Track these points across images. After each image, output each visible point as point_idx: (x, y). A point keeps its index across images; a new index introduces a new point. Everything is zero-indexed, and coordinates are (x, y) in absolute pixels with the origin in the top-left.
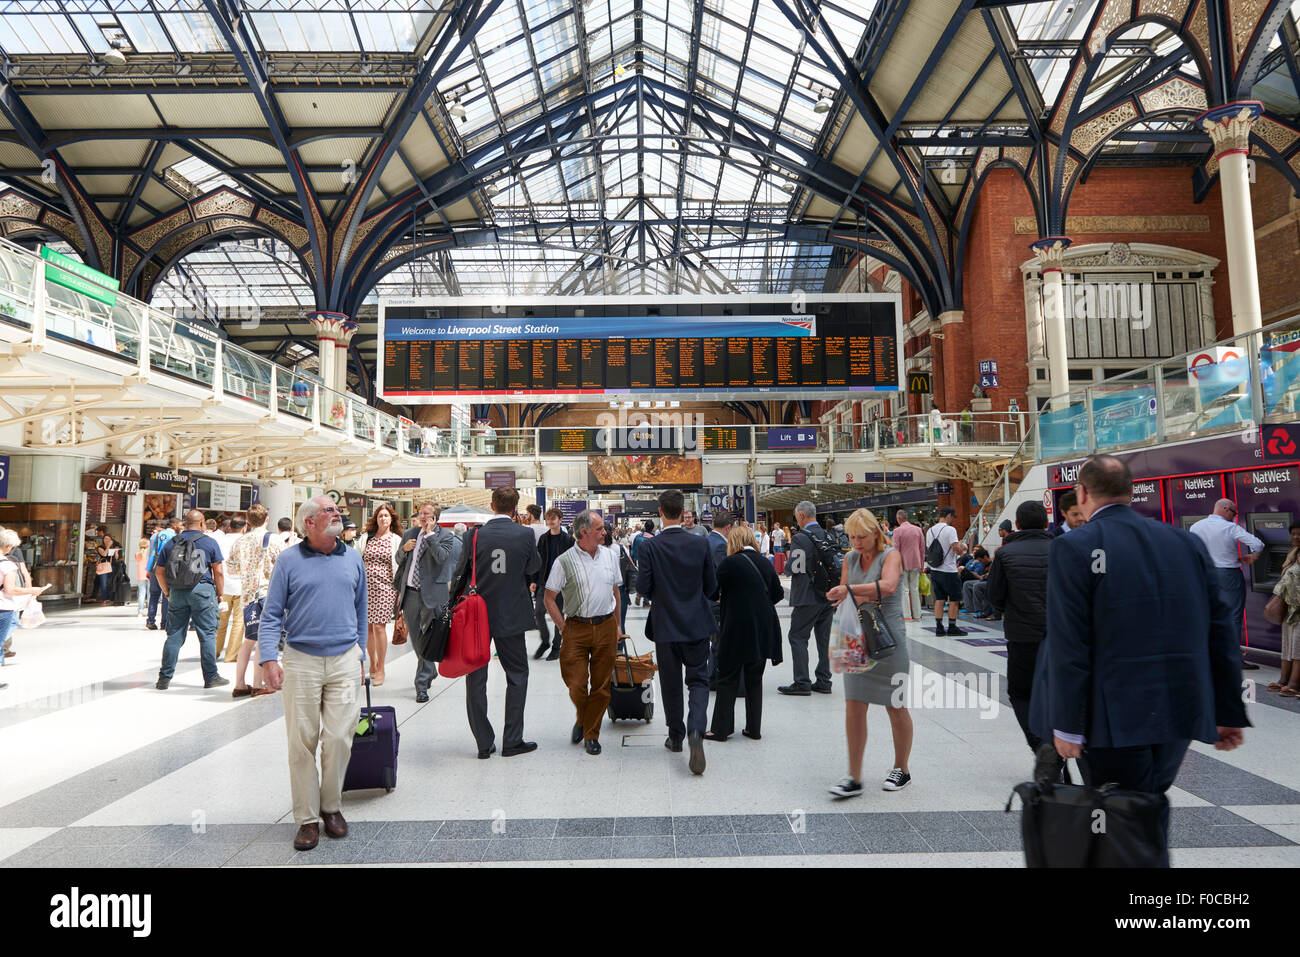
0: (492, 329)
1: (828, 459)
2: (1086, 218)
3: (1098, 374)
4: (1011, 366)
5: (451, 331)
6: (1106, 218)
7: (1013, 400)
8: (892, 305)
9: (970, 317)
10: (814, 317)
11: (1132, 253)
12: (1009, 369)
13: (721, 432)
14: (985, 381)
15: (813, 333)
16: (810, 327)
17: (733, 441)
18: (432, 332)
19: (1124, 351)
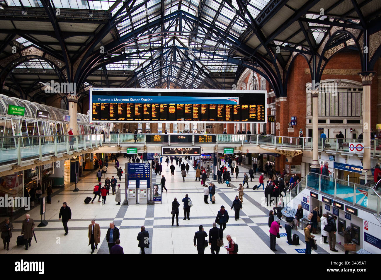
0: (130, 100)
1: (241, 145)
2: (327, 69)
3: (328, 121)
4: (301, 118)
5: (115, 100)
6: (334, 69)
7: (301, 129)
8: (264, 94)
9: (289, 99)
10: (238, 98)
11: (341, 82)
12: (300, 119)
13: (206, 137)
14: (292, 123)
15: (238, 103)
16: (237, 101)
17: (211, 140)
18: (109, 100)
19: (336, 114)
